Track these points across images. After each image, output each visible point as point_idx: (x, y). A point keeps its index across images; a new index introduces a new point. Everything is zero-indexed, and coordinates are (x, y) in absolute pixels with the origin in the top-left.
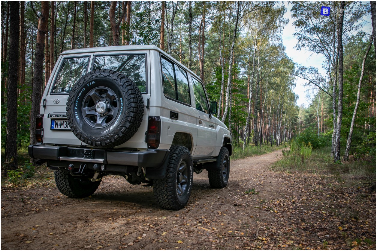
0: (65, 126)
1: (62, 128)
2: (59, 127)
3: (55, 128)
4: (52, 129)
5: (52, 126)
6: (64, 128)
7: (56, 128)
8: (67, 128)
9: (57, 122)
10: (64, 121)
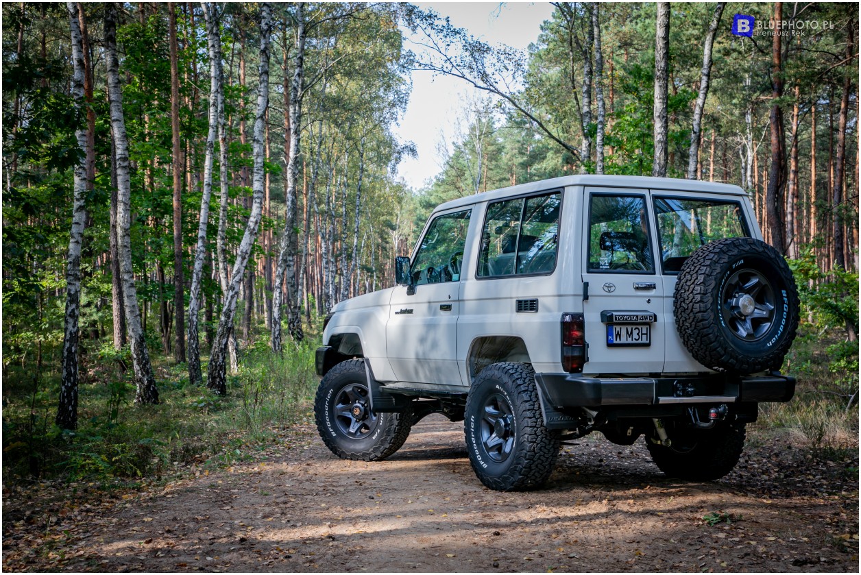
0: (635, 336)
1: (630, 341)
2: (624, 340)
3: (615, 342)
4: (610, 345)
5: (610, 337)
6: (634, 341)
7: (618, 341)
8: (640, 341)
9: (618, 329)
10: (634, 327)
